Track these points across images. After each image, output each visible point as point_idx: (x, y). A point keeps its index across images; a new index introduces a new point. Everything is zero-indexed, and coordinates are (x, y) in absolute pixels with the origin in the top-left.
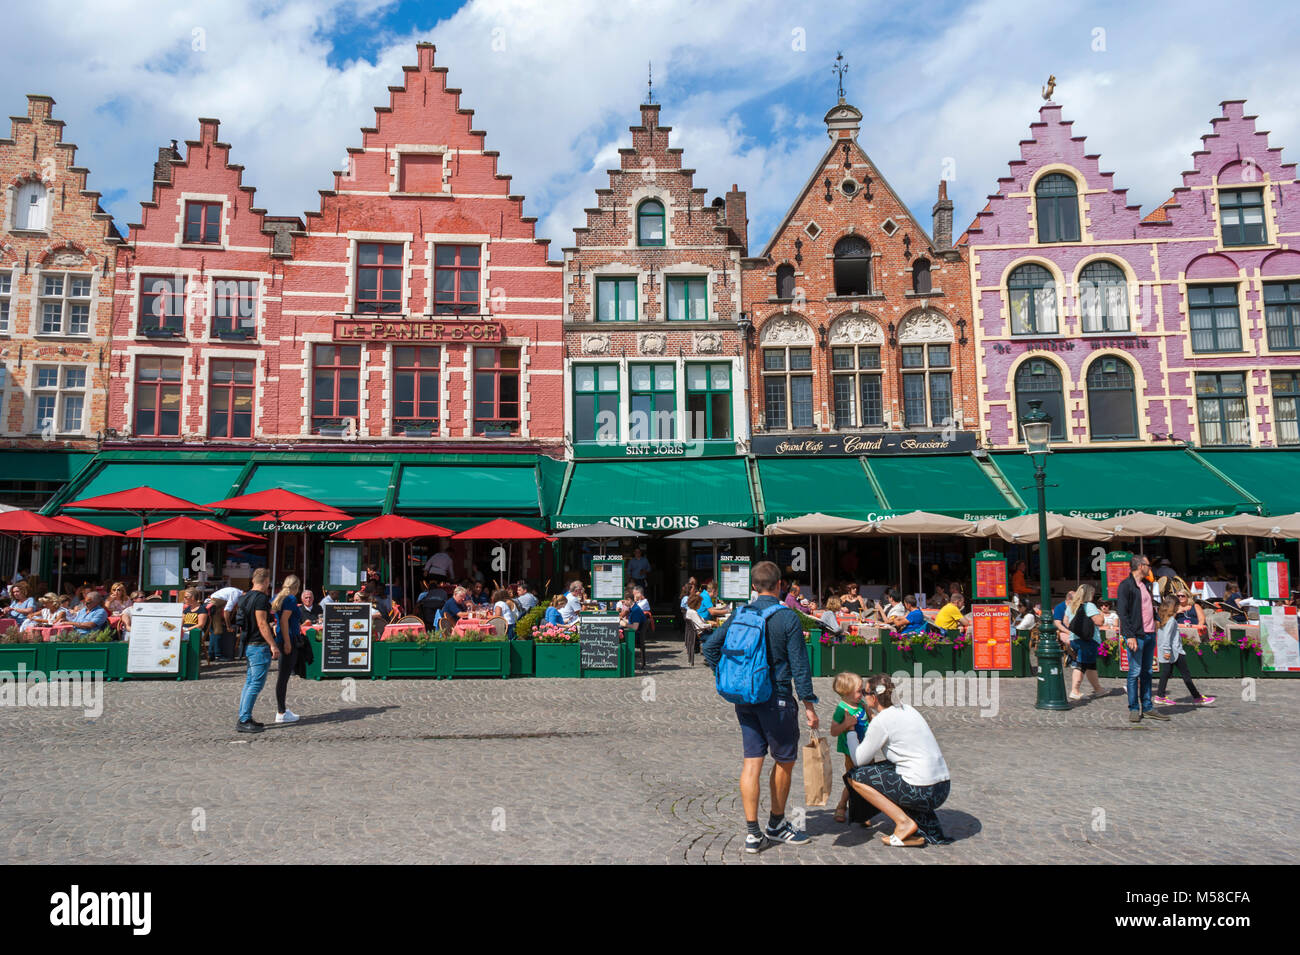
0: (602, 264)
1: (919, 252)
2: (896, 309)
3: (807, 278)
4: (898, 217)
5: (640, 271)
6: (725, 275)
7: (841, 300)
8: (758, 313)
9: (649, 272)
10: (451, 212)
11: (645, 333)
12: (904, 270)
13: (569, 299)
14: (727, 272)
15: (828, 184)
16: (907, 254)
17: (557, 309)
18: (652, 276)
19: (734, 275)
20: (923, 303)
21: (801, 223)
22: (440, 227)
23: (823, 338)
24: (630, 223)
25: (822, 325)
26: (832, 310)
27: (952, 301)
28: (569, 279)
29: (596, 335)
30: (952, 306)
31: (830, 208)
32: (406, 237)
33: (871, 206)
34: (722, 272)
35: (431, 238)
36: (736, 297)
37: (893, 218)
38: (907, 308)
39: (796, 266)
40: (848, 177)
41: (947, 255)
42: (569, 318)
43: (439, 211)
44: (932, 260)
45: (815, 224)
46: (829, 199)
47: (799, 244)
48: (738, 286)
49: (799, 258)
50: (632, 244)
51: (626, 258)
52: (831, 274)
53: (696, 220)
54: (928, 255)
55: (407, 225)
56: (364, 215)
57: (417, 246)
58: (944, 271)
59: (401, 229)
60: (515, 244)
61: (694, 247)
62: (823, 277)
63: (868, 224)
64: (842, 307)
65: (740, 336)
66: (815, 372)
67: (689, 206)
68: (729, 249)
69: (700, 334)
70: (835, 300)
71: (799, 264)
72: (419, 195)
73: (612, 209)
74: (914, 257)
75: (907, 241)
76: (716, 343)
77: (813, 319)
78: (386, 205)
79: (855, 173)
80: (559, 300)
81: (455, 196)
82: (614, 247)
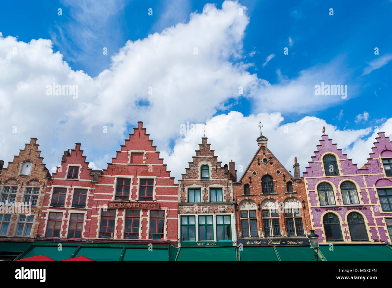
0: (190, 185)
1: (288, 180)
2: (282, 198)
3: (253, 188)
4: (281, 169)
5: (202, 187)
6: (228, 188)
7: (264, 195)
8: (239, 200)
9: (204, 187)
10: (145, 170)
11: (203, 206)
12: (284, 185)
13: (180, 195)
14: (229, 187)
15: (259, 159)
16: (285, 180)
17: (176, 199)
18: (205, 188)
19: (231, 188)
20: (291, 196)
21: (251, 171)
22: (142, 174)
23: (259, 207)
24: (199, 172)
25: (259, 203)
26: (262, 198)
27: (300, 195)
28: (180, 189)
29: (188, 207)
30: (300, 196)
31: (260, 167)
32: (132, 177)
33: (272, 166)
34: (227, 187)
35: (139, 177)
36: (231, 195)
37: (279, 169)
38: (285, 197)
39: (250, 185)
40: (264, 157)
41: (297, 181)
42: (180, 201)
43: (142, 169)
44: (292, 182)
45: (255, 172)
46: (259, 164)
47: (250, 178)
48: (232, 191)
49: (251, 182)
50: (199, 179)
51: (197, 183)
52: (261, 187)
53: (219, 171)
54: (291, 181)
55: (132, 173)
56: (120, 170)
57: (135, 179)
58: (297, 185)
59: (130, 174)
60: (164, 179)
61: (218, 179)
62: (259, 188)
63: (272, 171)
64: (265, 197)
65: (233, 207)
66: (257, 218)
67: (216, 167)
68: (229, 180)
69: (220, 206)
70: (263, 195)
71: (251, 184)
72: (136, 164)
73: (193, 168)
74: (287, 181)
75: (284, 176)
76: (225, 209)
77: (256, 201)
78: (126, 167)
79: (267, 156)
80: (177, 196)
81: (146, 165)
82: (194, 180)
